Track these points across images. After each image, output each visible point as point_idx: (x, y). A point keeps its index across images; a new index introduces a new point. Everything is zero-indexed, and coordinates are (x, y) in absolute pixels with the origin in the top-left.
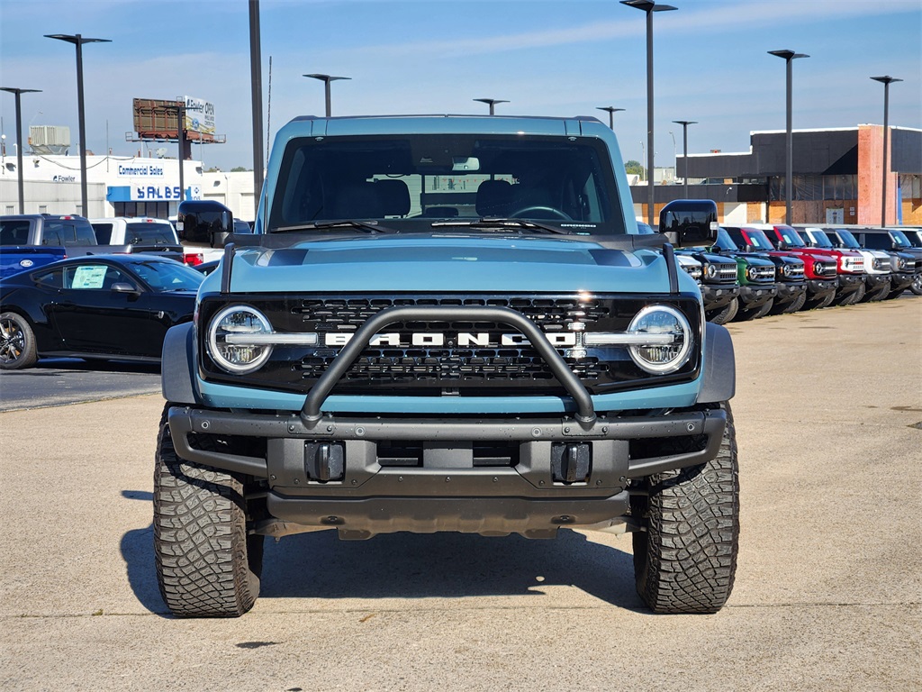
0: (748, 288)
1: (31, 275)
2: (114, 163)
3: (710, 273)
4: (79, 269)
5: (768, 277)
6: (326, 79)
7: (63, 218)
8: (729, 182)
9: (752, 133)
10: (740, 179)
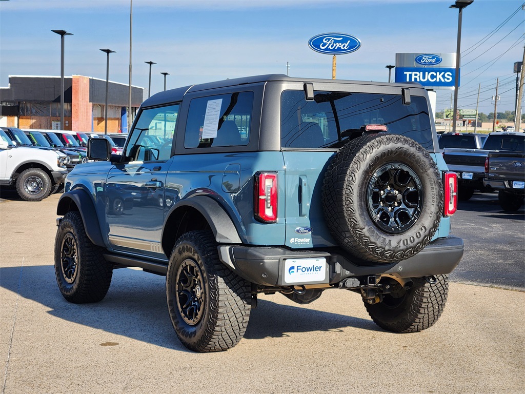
9: (10, 76)
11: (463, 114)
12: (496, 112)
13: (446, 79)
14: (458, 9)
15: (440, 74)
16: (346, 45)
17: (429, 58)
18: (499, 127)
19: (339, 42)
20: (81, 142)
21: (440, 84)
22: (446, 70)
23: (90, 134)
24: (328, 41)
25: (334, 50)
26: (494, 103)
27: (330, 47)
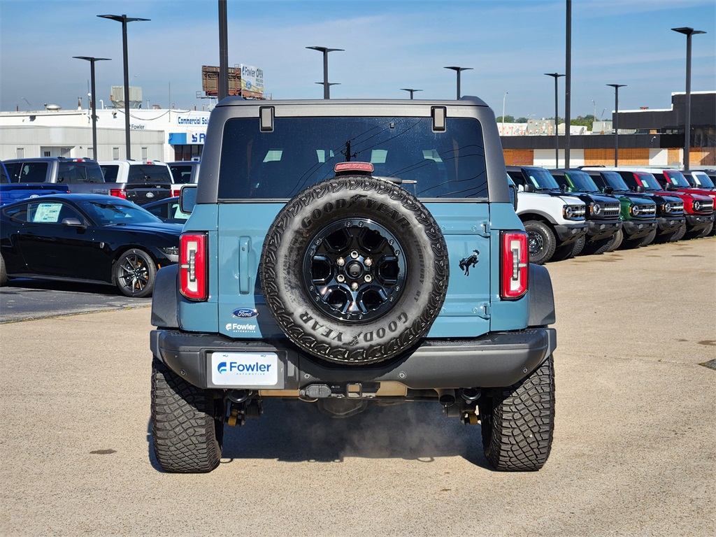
0: (630, 222)
1: (3, 210)
2: (174, 115)
3: (595, 210)
4: (40, 205)
5: (649, 213)
6: (324, 50)
7: (76, 161)
8: (654, 132)
9: (673, 94)
10: (664, 130)
20: (667, 184)
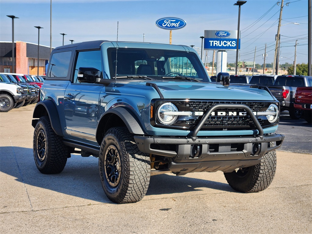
5: (34, 92)
11: (247, 65)
12: (265, 63)
13: (232, 45)
14: (238, 6)
15: (229, 42)
16: (178, 24)
17: (223, 33)
18: (267, 72)
19: (173, 22)
20: (26, 80)
21: (229, 47)
22: (232, 40)
23: (31, 76)
24: (167, 22)
25: (171, 27)
26: (264, 58)
27: (168, 25)
